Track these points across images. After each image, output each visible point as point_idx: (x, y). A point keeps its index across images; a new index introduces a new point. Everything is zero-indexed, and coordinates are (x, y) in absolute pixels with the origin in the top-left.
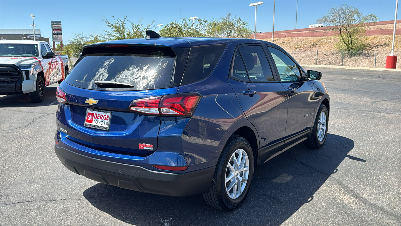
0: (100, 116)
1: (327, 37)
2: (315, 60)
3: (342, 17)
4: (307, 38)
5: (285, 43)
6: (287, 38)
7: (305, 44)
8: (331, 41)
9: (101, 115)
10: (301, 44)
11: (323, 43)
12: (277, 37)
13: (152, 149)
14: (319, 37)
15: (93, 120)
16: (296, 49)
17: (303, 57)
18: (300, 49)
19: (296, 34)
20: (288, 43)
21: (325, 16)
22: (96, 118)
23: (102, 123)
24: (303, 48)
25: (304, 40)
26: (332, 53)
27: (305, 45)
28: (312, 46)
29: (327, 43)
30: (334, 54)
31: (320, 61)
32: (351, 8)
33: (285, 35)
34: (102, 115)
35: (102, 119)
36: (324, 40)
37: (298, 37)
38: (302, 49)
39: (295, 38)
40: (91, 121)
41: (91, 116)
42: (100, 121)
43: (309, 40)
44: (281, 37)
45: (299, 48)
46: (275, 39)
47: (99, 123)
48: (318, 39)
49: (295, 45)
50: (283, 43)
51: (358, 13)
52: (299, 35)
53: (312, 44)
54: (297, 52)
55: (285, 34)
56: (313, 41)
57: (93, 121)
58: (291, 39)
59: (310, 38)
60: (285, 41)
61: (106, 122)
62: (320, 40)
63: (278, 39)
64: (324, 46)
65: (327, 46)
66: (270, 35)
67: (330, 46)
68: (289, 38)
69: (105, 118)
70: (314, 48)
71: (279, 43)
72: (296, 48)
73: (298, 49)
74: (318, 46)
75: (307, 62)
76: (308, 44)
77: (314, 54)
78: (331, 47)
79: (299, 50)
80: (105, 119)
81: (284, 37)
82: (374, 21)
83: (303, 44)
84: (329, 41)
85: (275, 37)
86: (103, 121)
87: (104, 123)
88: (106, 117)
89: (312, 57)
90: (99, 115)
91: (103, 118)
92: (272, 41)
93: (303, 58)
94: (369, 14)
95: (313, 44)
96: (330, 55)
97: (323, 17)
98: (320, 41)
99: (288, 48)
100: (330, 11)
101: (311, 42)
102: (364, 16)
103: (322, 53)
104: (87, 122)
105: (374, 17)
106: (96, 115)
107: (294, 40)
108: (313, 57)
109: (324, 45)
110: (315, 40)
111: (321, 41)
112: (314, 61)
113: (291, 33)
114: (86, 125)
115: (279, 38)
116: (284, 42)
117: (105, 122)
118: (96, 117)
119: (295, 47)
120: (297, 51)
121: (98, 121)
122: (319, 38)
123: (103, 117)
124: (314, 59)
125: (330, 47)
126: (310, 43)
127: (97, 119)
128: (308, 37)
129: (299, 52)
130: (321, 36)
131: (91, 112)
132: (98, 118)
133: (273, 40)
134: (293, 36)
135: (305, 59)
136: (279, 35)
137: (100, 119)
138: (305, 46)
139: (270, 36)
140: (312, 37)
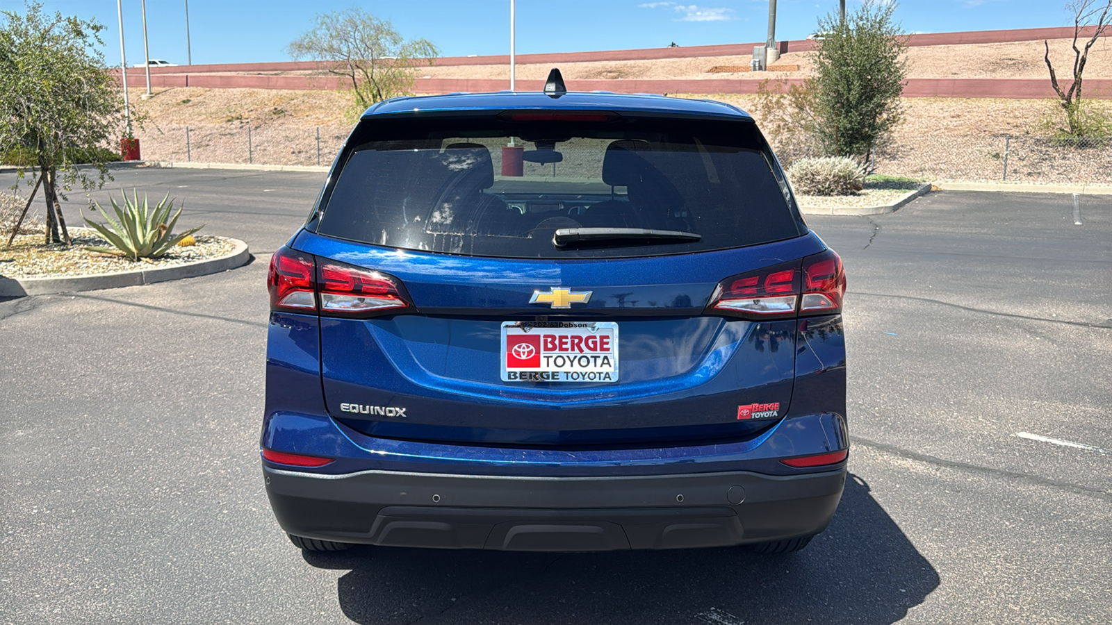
0: (569, 341)
1: (308, 91)
2: (293, 153)
3: (351, 40)
4: (254, 92)
5: (190, 104)
6: (191, 88)
7: (252, 108)
8: (321, 102)
9: (572, 337)
10: (239, 109)
11: (302, 107)
12: (159, 85)
13: (775, 414)
14: (286, 91)
15: (542, 356)
16: (229, 121)
17: (257, 146)
18: (242, 123)
19: (219, 79)
20: (201, 103)
21: (307, 35)
22: (554, 348)
23: (584, 362)
24: (249, 120)
25: (244, 97)
26: (336, 135)
27: (252, 110)
28: (274, 113)
29: (312, 108)
30: (340, 138)
31: (310, 158)
32: (371, 19)
33: (185, 79)
34: (580, 338)
35: (581, 351)
36: (301, 99)
37: (225, 88)
38: (248, 122)
39: (217, 90)
40: (535, 362)
41: (524, 345)
42: (575, 357)
43: (259, 97)
44: (172, 85)
45: (238, 118)
46: (155, 89)
47: (572, 362)
48: (285, 96)
49: (223, 110)
50: (184, 102)
51: (389, 33)
52: (227, 83)
53: (273, 108)
54: (235, 131)
55: (183, 77)
56: (272, 102)
57: (543, 361)
58: (206, 91)
59: (263, 93)
60: (190, 99)
61: (599, 357)
62: (292, 100)
63: (164, 89)
64: (307, 116)
65: (314, 116)
66: (135, 78)
67: (323, 116)
68: (199, 88)
69: (592, 346)
70: (282, 121)
71: (170, 102)
72: (230, 118)
73: (237, 123)
74: (291, 115)
75: (274, 159)
76: (262, 109)
77: (287, 137)
78: (328, 119)
79: (240, 125)
80: (595, 349)
81: (181, 86)
82: (429, 57)
83: (246, 107)
84: (318, 103)
85: (154, 85)
86: (589, 356)
87: (592, 360)
88: (598, 340)
89: (282, 146)
90: (566, 337)
91: (583, 345)
92: (148, 95)
93: (259, 148)
94: (418, 40)
95: (276, 109)
96: (331, 140)
97: (303, 36)
98: (292, 102)
99: (205, 116)
100: (319, 21)
101: (266, 103)
102: (405, 42)
103: (307, 134)
104: (509, 366)
105: (428, 47)
106: (549, 340)
107: (215, 95)
108: (286, 144)
109: (307, 114)
110: (277, 99)
111: (295, 101)
112: (294, 157)
113: (203, 76)
114: (509, 378)
115: (167, 88)
116: (185, 99)
117: (595, 358)
118: (550, 346)
119: (224, 116)
120: (233, 126)
121: (566, 359)
122: (287, 94)
123: (583, 342)
124: (292, 150)
125: (325, 119)
126: (265, 105)
127: (557, 351)
128: (255, 90)
129: (240, 131)
130: (290, 89)
131: (523, 333)
132: (561, 349)
133: (151, 93)
134: (208, 84)
135: (265, 150)
136: (166, 79)
137: (573, 349)
138: (253, 115)
139: (136, 80)
140: (266, 91)
